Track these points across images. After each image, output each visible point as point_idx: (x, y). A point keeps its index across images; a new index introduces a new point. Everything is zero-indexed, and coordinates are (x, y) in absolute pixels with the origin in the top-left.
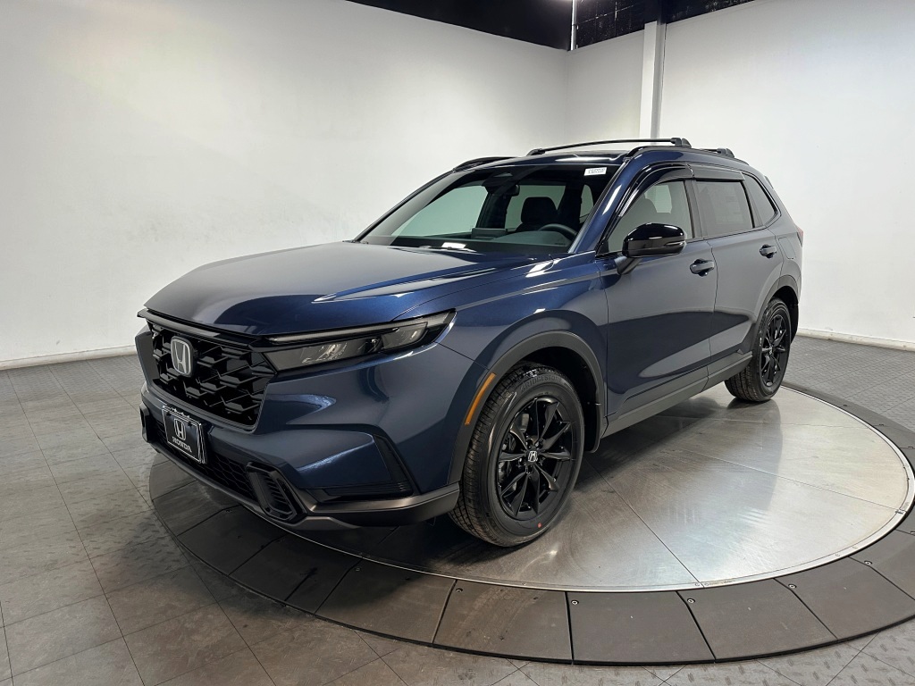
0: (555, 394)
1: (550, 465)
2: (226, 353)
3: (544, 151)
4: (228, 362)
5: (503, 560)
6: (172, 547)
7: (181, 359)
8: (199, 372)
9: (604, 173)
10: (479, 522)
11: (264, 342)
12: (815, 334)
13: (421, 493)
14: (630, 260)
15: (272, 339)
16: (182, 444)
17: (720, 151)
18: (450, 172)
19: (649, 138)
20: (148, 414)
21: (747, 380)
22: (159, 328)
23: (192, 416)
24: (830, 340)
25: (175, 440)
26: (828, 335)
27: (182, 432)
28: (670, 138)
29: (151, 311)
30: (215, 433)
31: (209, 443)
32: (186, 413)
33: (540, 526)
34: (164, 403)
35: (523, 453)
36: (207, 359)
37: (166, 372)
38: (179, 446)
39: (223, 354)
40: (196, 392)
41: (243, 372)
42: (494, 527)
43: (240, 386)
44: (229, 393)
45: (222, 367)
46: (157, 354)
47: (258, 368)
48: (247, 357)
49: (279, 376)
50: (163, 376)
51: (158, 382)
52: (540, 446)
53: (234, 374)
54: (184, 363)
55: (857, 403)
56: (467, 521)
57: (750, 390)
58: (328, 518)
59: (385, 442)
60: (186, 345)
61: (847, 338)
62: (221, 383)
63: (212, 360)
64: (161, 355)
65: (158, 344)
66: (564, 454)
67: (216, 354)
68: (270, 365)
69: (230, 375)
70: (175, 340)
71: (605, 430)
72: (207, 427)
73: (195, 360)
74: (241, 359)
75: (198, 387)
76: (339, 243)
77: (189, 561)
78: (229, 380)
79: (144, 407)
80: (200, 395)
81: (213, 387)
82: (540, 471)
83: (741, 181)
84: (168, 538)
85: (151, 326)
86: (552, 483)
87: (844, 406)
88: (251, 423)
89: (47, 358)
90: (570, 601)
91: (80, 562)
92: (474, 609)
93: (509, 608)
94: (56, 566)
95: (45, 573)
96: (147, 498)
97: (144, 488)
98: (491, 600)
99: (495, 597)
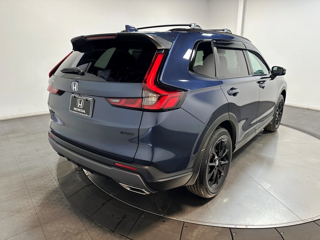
6: (67, 202)
12: (302, 107)
24: (308, 109)
61: (314, 108)
77: (74, 209)
84: (65, 198)
89: (16, 116)
90: (232, 233)
91: (31, 209)
92: (193, 237)
93: (208, 236)
94: (21, 211)
95: (17, 215)
96: (56, 179)
97: (55, 174)
98: (199, 232)
99: (201, 231)
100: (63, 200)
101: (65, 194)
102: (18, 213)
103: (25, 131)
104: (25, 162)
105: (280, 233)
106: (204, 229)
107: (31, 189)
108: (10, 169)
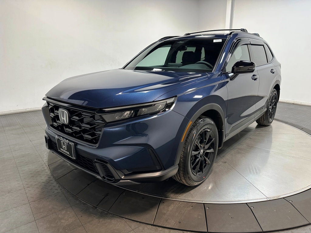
0: (210, 128)
1: (207, 154)
2: (84, 115)
3: (190, 34)
4: (84, 119)
5: (192, 192)
6: (55, 184)
7: (64, 117)
8: (72, 123)
9: (221, 41)
10: (184, 178)
11: (101, 111)
12: (288, 102)
13: (165, 169)
14: (235, 75)
15: (104, 109)
16: (65, 151)
17: (255, 34)
18: (157, 42)
19: (229, 29)
20: (49, 138)
21: (264, 118)
22: (52, 105)
23: (69, 140)
24: (293, 104)
25: (61, 149)
26: (293, 102)
27: (65, 147)
28: (240, 29)
29: (48, 97)
30: (79, 147)
31: (77, 151)
32: (67, 139)
33: (204, 178)
34: (55, 134)
35: (199, 151)
36: (74, 117)
37: (56, 122)
38: (64, 152)
39: (82, 116)
40: (70, 131)
41: (91, 122)
42: (189, 180)
43: (90, 129)
44: (85, 131)
45: (82, 121)
46: (52, 115)
47: (98, 121)
48: (93, 117)
49: (108, 124)
50: (54, 123)
51: (52, 126)
52: (204, 148)
53: (87, 124)
54: (65, 119)
55: (306, 127)
56: (179, 178)
57: (265, 122)
58: (129, 181)
59: (152, 150)
60: (66, 112)
61: (300, 103)
62: (82, 127)
63: (77, 118)
64: (54, 116)
65: (52, 110)
66: (211, 150)
67: (79, 115)
68: (103, 120)
69: (85, 124)
70: (60, 110)
71: (225, 139)
72: (76, 144)
73: (70, 118)
74: (90, 118)
75: (71, 129)
76: (117, 69)
77: (61, 190)
78: (85, 126)
79: (46, 136)
80: (72, 132)
81: (78, 129)
82: (204, 157)
83: (263, 45)
84: (54, 180)
85: (48, 103)
86: (208, 161)
87: (302, 129)
88: (96, 143)
89: (13, 111)
90: (205, 208)
91: (21, 190)
92: (169, 210)
93: (182, 210)
94: (12, 191)
95: (8, 194)
96: (47, 164)
97: (46, 160)
98: (175, 207)
99: (177, 206)
100: (52, 182)
101: (54, 177)
102: (9, 193)
103: (21, 124)
104: (19, 151)
105: (250, 207)
106: (180, 204)
107: (22, 173)
108: (4, 157)
